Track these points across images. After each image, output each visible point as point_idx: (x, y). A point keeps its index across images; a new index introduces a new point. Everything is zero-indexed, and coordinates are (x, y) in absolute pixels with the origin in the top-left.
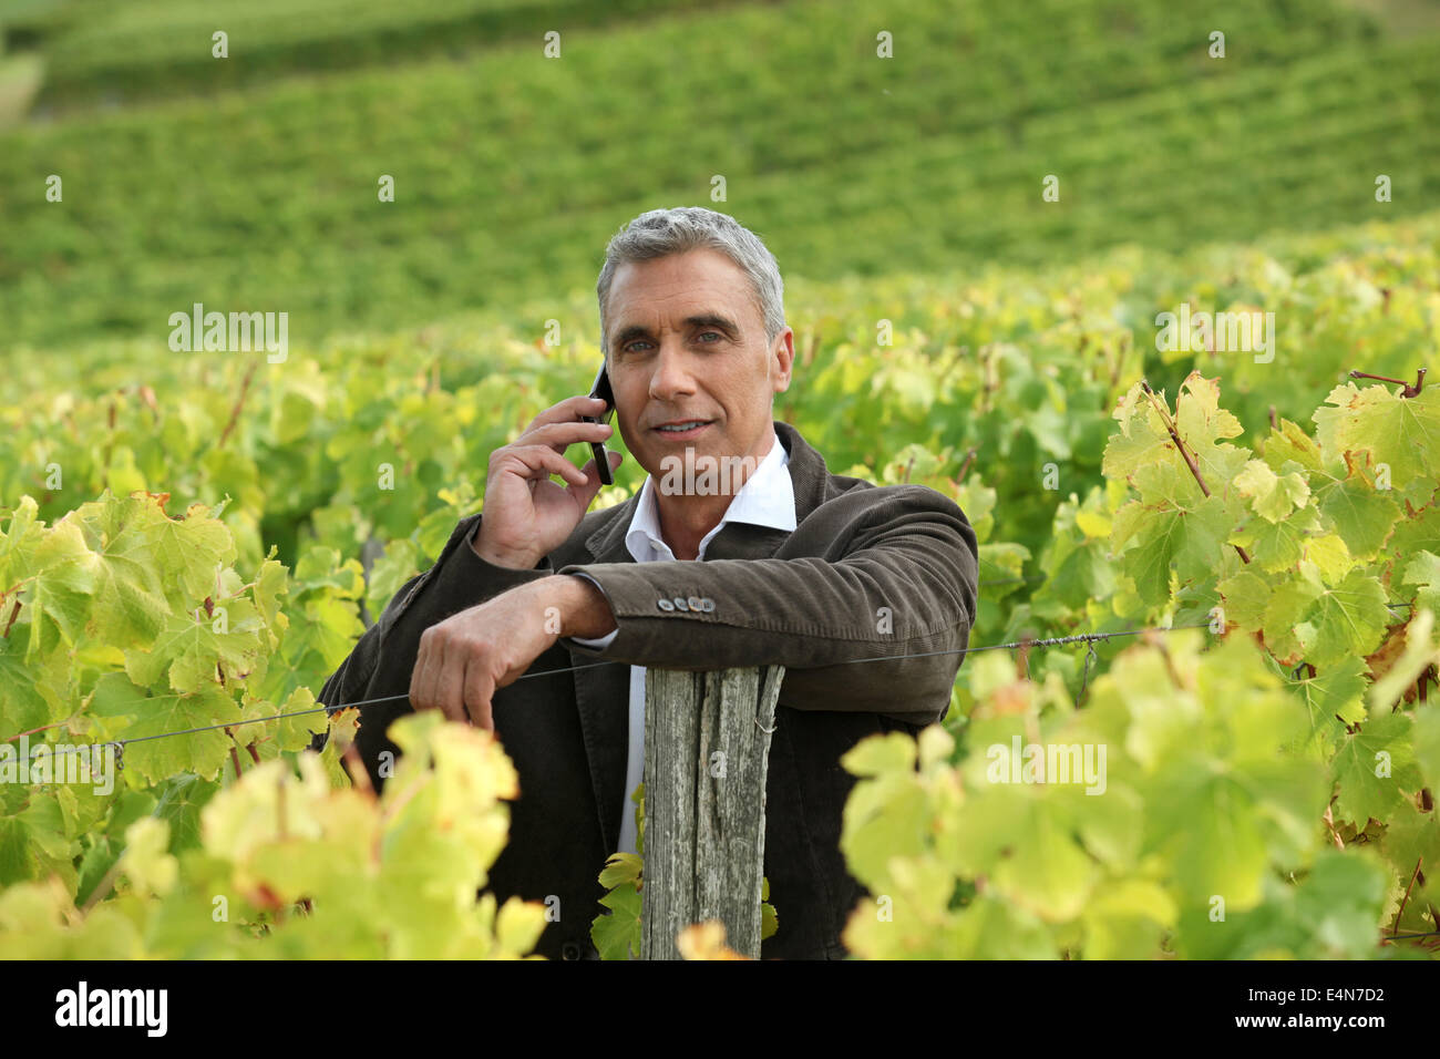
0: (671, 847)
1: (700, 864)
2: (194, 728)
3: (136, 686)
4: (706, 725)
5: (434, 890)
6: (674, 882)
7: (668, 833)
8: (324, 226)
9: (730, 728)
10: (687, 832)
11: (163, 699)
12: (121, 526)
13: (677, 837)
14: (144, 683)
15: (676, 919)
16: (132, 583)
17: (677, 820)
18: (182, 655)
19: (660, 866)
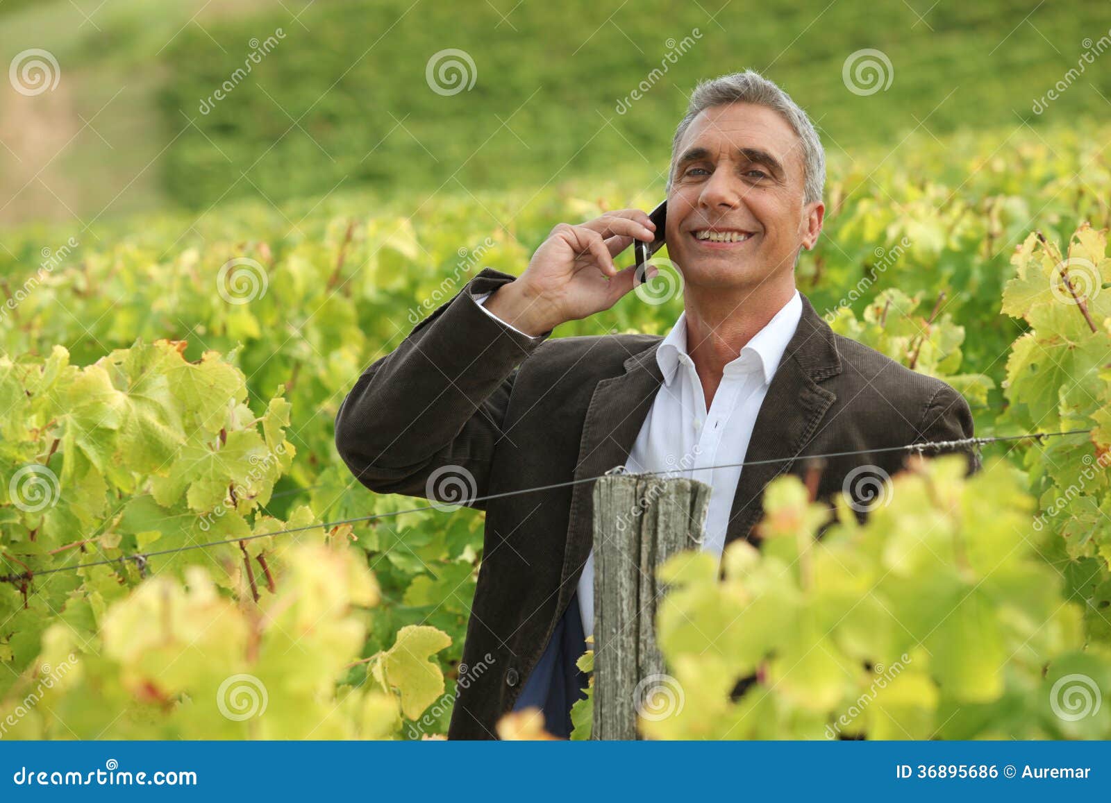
0: (617, 642)
1: (642, 657)
2: (210, 542)
3: (160, 506)
4: (646, 538)
5: (295, 684)
6: (620, 672)
7: (614, 630)
8: (551, 88)
9: (666, 539)
10: (631, 629)
11: (183, 517)
12: (142, 370)
13: (622, 633)
14: (166, 503)
15: (622, 704)
16: (151, 418)
17: (622, 619)
18: (199, 480)
19: (608, 658)
